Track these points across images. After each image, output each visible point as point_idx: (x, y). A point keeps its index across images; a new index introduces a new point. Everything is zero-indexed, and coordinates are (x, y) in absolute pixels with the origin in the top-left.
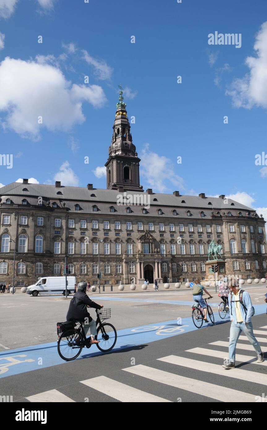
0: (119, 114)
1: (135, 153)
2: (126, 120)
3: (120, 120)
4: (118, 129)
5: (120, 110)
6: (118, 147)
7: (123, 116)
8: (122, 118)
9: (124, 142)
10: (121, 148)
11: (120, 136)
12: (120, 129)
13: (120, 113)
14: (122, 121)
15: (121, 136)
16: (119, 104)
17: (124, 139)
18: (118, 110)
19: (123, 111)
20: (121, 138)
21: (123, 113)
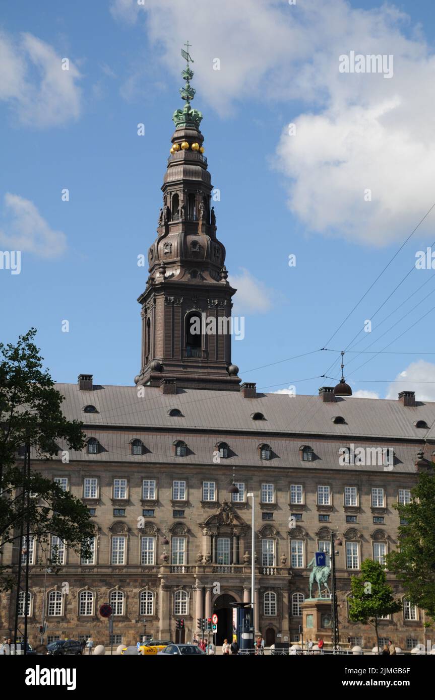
0: (181, 149)
1: (219, 271)
2: (198, 168)
3: (181, 169)
4: (176, 197)
5: (182, 134)
6: (173, 253)
7: (193, 157)
8: (187, 162)
9: (191, 238)
10: (181, 256)
12: (181, 197)
13: (183, 144)
14: (186, 172)
16: (180, 112)
17: (189, 227)
18: (176, 135)
19: (190, 139)
20: (180, 227)
21: (190, 144)
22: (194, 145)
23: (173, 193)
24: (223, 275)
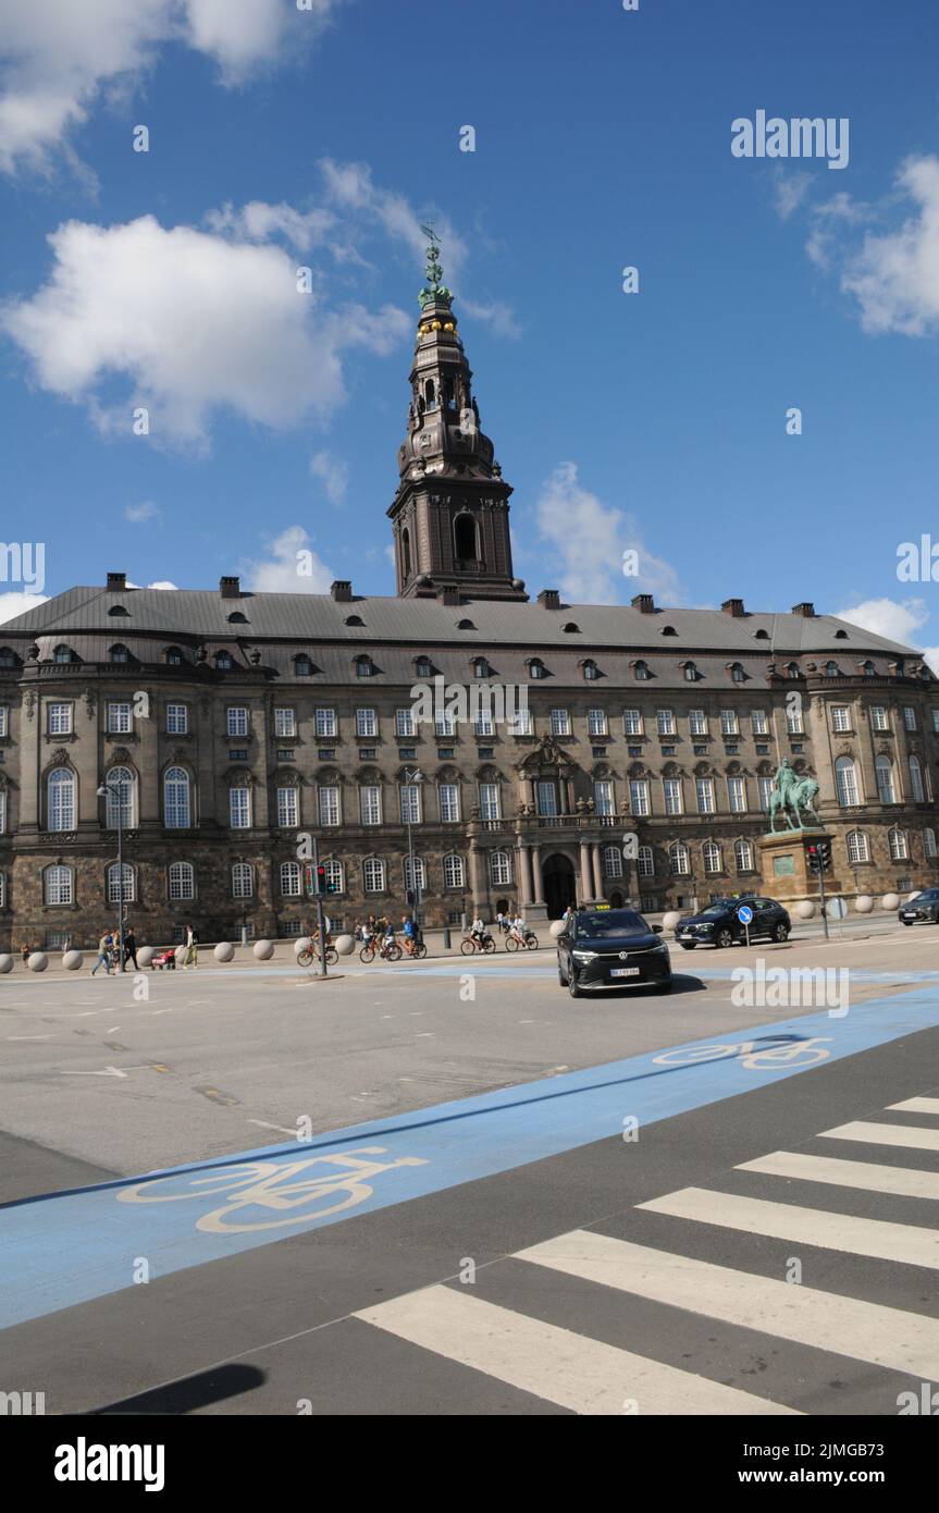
0: (431, 330)
1: (490, 467)
2: (455, 349)
3: (435, 350)
4: (430, 384)
5: (433, 313)
6: (433, 446)
7: (445, 337)
8: (440, 342)
9: (452, 428)
10: (444, 449)
11: (436, 407)
12: (437, 382)
13: (434, 324)
14: (440, 354)
15: (439, 407)
16: (427, 292)
17: (451, 417)
18: (424, 316)
19: (443, 319)
20: (439, 416)
21: (443, 325)
22: (446, 326)
23: (426, 380)
24: (495, 471)
